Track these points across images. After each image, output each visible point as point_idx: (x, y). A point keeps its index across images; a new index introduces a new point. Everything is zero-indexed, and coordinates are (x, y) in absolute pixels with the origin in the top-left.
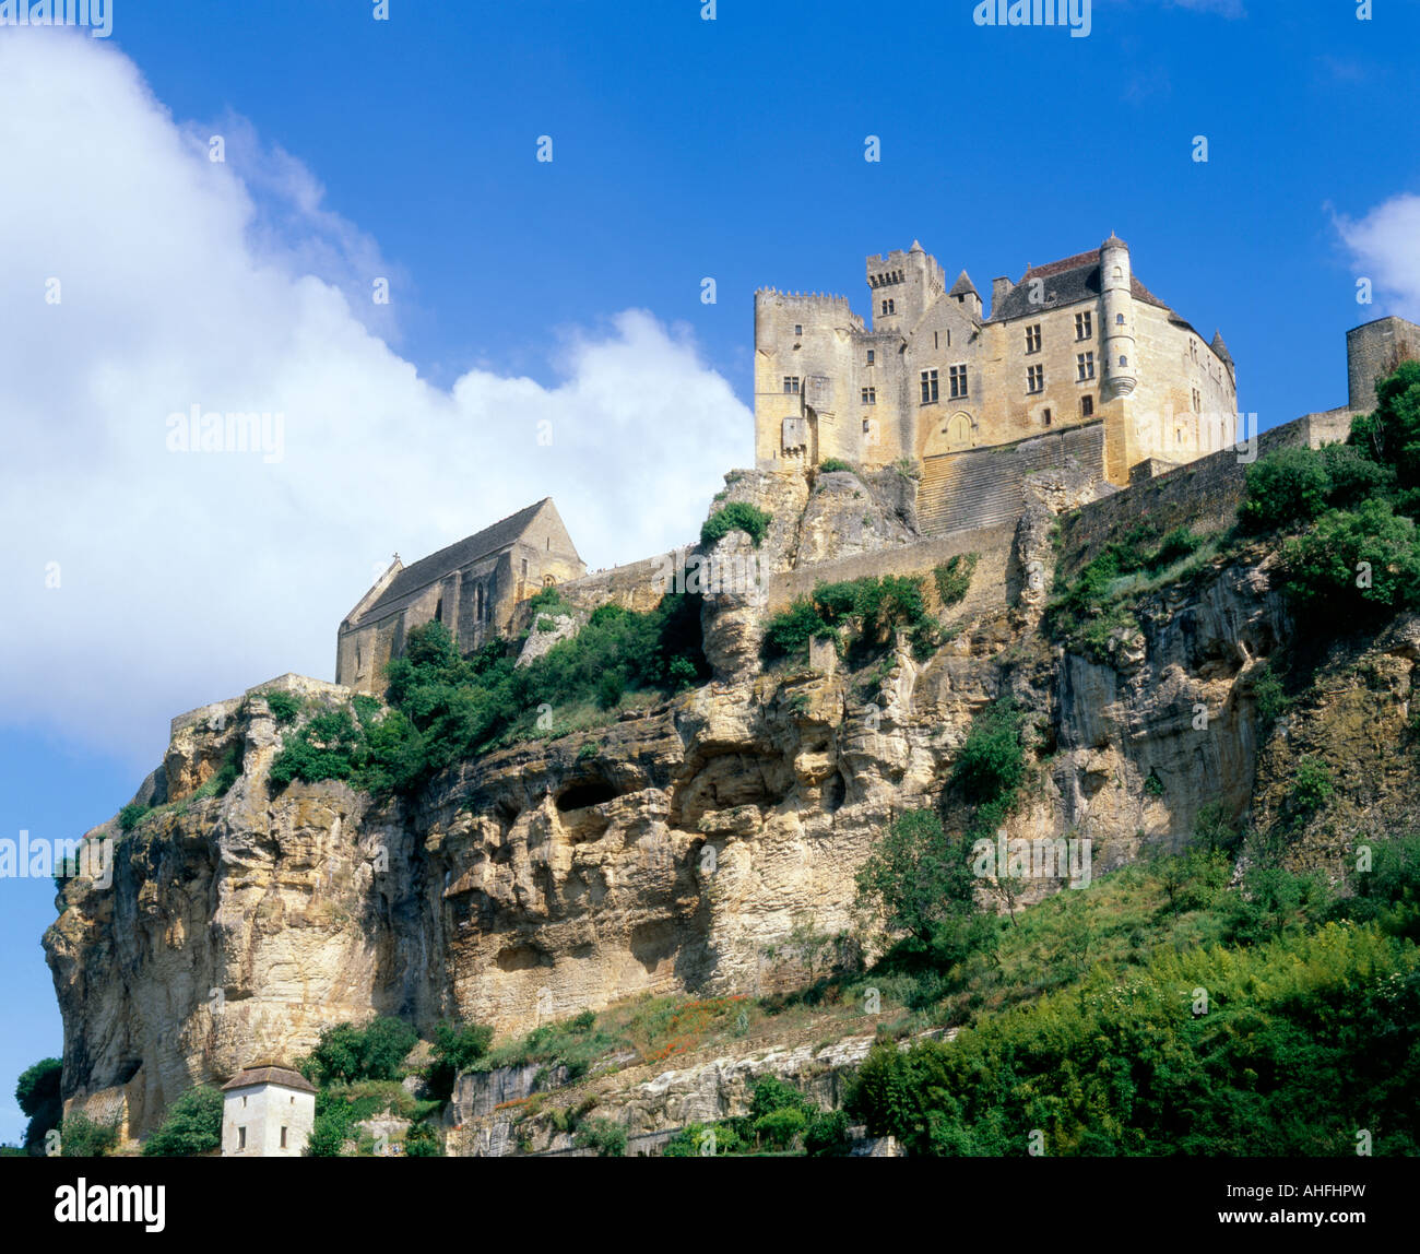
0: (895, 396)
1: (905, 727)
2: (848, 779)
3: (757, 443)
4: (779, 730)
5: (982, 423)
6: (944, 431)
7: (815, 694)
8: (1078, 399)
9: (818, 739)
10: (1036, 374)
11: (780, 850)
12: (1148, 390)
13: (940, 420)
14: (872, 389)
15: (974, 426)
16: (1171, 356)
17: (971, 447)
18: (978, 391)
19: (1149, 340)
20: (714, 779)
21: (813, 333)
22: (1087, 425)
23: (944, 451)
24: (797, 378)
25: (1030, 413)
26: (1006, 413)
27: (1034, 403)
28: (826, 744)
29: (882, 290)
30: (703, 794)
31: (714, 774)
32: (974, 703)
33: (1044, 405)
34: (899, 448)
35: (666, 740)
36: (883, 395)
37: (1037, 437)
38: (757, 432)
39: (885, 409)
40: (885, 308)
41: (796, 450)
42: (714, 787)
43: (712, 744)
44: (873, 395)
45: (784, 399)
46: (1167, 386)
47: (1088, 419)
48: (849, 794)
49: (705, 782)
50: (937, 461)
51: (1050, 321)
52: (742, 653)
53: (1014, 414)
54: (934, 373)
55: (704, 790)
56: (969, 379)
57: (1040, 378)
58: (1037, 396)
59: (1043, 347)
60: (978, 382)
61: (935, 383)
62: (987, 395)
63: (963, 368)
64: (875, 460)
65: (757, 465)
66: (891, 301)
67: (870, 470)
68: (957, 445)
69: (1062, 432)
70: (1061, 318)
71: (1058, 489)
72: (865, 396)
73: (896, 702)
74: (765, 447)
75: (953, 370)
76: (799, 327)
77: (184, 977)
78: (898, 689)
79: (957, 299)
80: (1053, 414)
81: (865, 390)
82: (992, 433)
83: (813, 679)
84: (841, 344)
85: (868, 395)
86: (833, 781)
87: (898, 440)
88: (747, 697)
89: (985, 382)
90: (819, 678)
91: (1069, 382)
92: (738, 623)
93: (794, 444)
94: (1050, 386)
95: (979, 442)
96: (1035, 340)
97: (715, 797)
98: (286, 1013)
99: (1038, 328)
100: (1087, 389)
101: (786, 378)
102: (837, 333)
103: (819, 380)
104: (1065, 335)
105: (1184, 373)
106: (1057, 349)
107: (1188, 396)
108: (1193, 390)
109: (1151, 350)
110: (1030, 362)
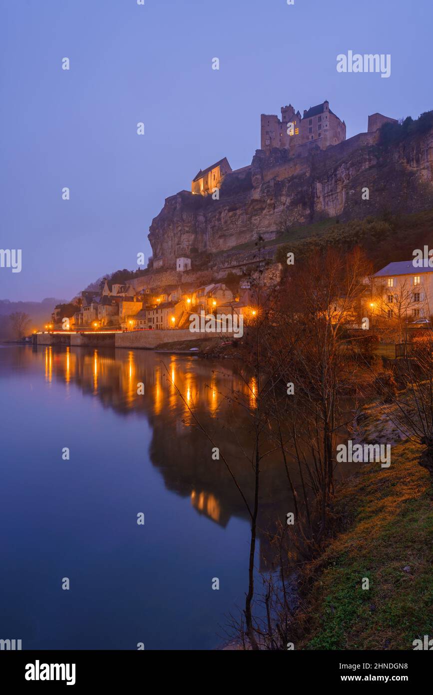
2: (276, 205)
4: (265, 197)
11: (265, 217)
15: (299, 140)
17: (298, 144)
18: (300, 133)
21: (271, 123)
31: (254, 204)
35: (247, 199)
38: (261, 142)
43: (253, 199)
45: (266, 136)
48: (276, 207)
51: (314, 118)
52: (258, 183)
57: (312, 130)
58: (311, 133)
65: (261, 149)
66: (285, 116)
73: (284, 191)
74: (263, 145)
76: (269, 121)
77: (170, 242)
82: (302, 141)
88: (259, 191)
92: (258, 178)
93: (268, 144)
98: (186, 247)
100: (320, 131)
101: (266, 131)
102: (275, 122)
103: (272, 132)
104: (316, 121)
105: (337, 128)
106: (315, 124)
107: (337, 133)
108: (339, 131)
109: (332, 123)
110: (310, 127)
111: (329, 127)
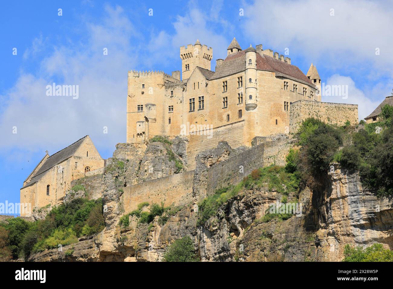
1: (156, 249)
5: (208, 119)
6: (196, 122)
7: (129, 236)
8: (237, 111)
9: (132, 253)
10: (226, 100)
13: (195, 118)
14: (172, 106)
15: (206, 120)
16: (275, 91)
18: (207, 107)
19: (264, 86)
21: (149, 87)
22: (239, 122)
24: (142, 106)
25: (223, 116)
26: (216, 116)
27: (225, 112)
28: (134, 254)
29: (185, 60)
33: (227, 113)
35: (91, 249)
36: (176, 109)
37: (225, 126)
39: (176, 114)
40: (186, 68)
41: (141, 134)
44: (172, 109)
45: (137, 114)
46: (272, 103)
47: (240, 119)
51: (230, 80)
52: (112, 218)
53: (218, 116)
54: (194, 99)
56: (205, 102)
58: (226, 109)
59: (228, 90)
61: (194, 103)
63: (203, 97)
64: (173, 135)
66: (188, 65)
67: (171, 138)
69: (232, 124)
70: (233, 78)
72: (170, 109)
73: (153, 240)
74: (130, 133)
75: (200, 98)
76: (143, 85)
78: (153, 235)
80: (230, 117)
81: (170, 107)
82: (211, 123)
83: (129, 230)
84: (160, 90)
88: (114, 235)
90: (131, 230)
91: (235, 104)
92: (111, 207)
94: (230, 106)
96: (225, 86)
99: (226, 82)
100: (240, 107)
101: (138, 106)
102: (159, 86)
103: (150, 106)
104: (234, 85)
105: (281, 96)
106: (232, 91)
107: (282, 105)
108: (285, 102)
109: (265, 90)
110: (224, 95)
111: (260, 99)
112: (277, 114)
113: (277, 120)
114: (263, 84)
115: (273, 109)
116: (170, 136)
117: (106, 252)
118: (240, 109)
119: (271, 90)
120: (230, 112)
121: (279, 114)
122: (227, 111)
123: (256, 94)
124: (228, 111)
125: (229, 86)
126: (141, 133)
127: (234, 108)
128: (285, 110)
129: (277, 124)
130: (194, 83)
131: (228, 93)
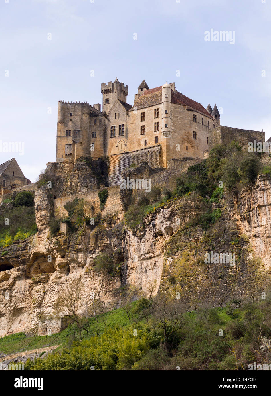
0: (102, 135)
2: (70, 267)
3: (57, 153)
4: (52, 250)
5: (128, 144)
6: (117, 146)
7: (61, 240)
8: (154, 137)
9: (63, 254)
10: (143, 128)
11: (52, 288)
12: (176, 134)
13: (116, 143)
14: (96, 132)
15: (126, 145)
16: (186, 121)
17: (124, 152)
18: (127, 134)
19: (178, 117)
20: (39, 263)
21: (76, 115)
22: (156, 146)
23: (116, 153)
24: (70, 131)
25: (141, 141)
26: (135, 141)
27: (142, 138)
28: (65, 255)
29: (106, 94)
30: (36, 268)
31: (39, 262)
32: (105, 244)
33: (144, 139)
34: (103, 152)
35: (25, 251)
36: (99, 134)
37: (143, 150)
38: (57, 149)
39: (99, 139)
40: (106, 101)
41: (69, 155)
42: (39, 266)
44: (96, 134)
45: (66, 138)
46: (184, 132)
47: (156, 144)
48: (70, 271)
49: (37, 264)
50: (114, 156)
51: (148, 111)
53: (137, 141)
54: (114, 127)
55: (36, 267)
56: (124, 130)
57: (144, 129)
58: (143, 135)
59: (145, 119)
60: (127, 131)
61: (114, 130)
62: (129, 135)
63: (123, 125)
64: (96, 156)
65: (57, 160)
66: (108, 99)
67: (94, 159)
68: (120, 151)
69: (149, 148)
70: (150, 110)
71: (134, 175)
74: (59, 154)
75: (120, 126)
76: (71, 113)
78: (83, 239)
79: (140, 90)
80: (147, 142)
81: (93, 133)
82: (130, 148)
83: (61, 235)
84: (86, 118)
85: (94, 135)
86: (67, 267)
87: (102, 150)
88: (46, 239)
89: (129, 130)
90: (63, 235)
91: (152, 132)
92: (44, 215)
93: (68, 153)
94: (147, 133)
95: (127, 150)
96: (143, 116)
97: (40, 269)
99: (144, 113)
100: (157, 134)
101: (67, 131)
102: (84, 115)
103: (77, 131)
104: (152, 116)
105: (191, 126)
106: (149, 120)
107: (191, 134)
108: (194, 132)
109: (178, 120)
110: (142, 124)
111: (174, 128)
112: (188, 141)
113: (187, 146)
114: (176, 115)
115: (184, 137)
116: (93, 158)
117: (39, 254)
118: (156, 136)
119: (183, 121)
120: (147, 138)
121: (189, 141)
122: (144, 137)
123: (171, 124)
124: (146, 137)
125: (146, 116)
126: (69, 153)
127: (151, 135)
128: (194, 138)
129: (187, 149)
130: (115, 114)
131: (146, 122)
